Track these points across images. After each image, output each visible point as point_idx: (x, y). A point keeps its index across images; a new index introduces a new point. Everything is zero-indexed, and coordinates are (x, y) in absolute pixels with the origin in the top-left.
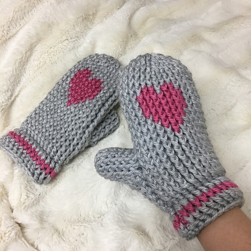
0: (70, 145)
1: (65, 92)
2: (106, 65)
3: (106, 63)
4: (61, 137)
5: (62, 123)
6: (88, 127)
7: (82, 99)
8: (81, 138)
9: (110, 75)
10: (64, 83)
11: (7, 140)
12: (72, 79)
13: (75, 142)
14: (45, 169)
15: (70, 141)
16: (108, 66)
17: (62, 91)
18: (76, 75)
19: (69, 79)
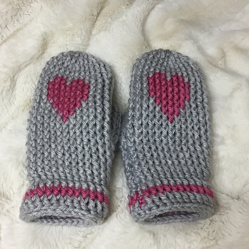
0: (98, 157)
1: (50, 111)
2: (74, 60)
3: (71, 59)
4: (84, 156)
5: (71, 142)
6: (103, 127)
7: (75, 105)
8: (104, 143)
9: (85, 68)
10: (42, 104)
11: (30, 202)
12: (48, 95)
13: (101, 151)
14: (96, 197)
15: (95, 153)
16: (76, 61)
17: (46, 112)
18: (48, 89)
19: (44, 97)
